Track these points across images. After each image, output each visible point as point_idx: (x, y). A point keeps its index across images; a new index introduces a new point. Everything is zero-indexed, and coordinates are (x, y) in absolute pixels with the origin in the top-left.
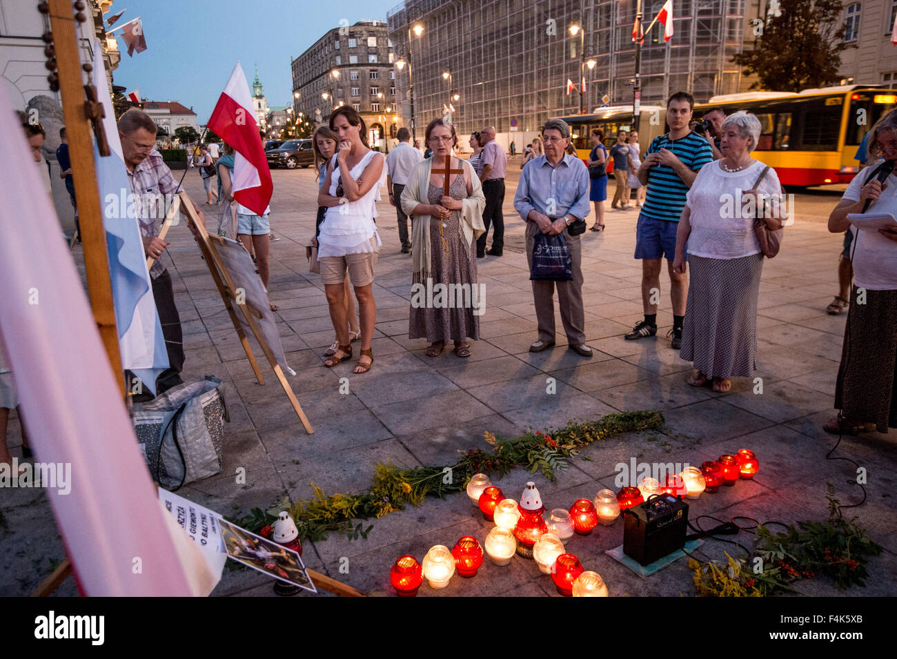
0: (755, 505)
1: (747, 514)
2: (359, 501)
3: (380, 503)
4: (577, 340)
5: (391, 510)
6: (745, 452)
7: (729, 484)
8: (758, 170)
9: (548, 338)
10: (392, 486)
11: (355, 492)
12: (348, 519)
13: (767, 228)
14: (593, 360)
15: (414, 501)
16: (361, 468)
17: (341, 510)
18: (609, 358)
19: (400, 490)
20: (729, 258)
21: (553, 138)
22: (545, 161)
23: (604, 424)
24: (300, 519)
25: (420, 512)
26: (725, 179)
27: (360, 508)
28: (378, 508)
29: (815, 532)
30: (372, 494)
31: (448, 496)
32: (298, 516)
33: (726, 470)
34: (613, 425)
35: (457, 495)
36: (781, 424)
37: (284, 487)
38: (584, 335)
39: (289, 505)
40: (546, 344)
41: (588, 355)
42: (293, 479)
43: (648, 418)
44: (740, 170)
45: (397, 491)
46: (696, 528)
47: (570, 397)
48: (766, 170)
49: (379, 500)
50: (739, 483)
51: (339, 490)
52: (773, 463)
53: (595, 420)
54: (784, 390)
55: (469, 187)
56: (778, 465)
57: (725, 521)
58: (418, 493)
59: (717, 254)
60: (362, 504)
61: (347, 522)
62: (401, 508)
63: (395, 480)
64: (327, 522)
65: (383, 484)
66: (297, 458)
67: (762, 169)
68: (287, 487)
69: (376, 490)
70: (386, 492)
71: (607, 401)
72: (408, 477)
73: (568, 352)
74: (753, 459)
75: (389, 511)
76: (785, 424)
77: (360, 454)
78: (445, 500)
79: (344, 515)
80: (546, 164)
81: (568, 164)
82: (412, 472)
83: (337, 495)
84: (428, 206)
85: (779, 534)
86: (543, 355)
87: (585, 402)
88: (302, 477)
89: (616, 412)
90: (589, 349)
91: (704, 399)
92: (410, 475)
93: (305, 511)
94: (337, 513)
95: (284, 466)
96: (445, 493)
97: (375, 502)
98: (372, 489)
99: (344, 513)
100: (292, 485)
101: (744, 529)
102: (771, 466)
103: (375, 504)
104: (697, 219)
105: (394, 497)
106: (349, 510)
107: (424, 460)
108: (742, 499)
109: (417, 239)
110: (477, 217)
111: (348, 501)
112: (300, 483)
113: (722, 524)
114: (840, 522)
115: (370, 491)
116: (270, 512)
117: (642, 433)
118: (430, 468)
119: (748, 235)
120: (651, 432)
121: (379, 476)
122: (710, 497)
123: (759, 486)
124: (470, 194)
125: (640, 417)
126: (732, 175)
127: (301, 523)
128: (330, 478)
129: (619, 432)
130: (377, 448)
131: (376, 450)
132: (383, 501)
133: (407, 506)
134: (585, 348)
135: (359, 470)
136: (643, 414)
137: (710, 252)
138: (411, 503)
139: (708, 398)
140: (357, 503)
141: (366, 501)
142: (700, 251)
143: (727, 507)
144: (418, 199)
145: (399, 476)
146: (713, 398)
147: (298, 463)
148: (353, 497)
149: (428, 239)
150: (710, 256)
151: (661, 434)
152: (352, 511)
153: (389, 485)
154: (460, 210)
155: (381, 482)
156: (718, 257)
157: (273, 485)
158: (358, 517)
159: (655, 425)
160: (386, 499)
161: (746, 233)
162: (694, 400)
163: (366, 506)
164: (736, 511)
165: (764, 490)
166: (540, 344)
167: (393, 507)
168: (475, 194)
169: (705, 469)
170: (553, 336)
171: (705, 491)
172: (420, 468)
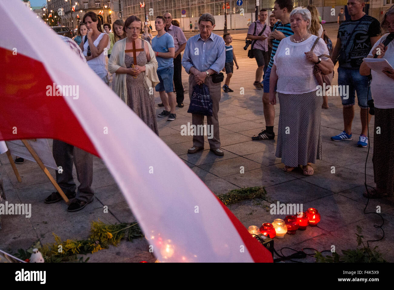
0: (317, 241)
1: (313, 246)
2: (82, 243)
3: (94, 245)
4: (214, 146)
5: (101, 249)
6: (312, 209)
7: (302, 229)
8: (313, 40)
9: (199, 145)
10: (101, 235)
11: (79, 239)
12: (75, 254)
13: (322, 73)
14: (224, 158)
15: (114, 243)
16: (83, 225)
17: (71, 249)
18: (236, 156)
19: (106, 237)
20: (302, 93)
21: (207, 27)
22: (199, 37)
23: (229, 196)
24: (47, 255)
25: (117, 249)
26: (295, 47)
27: (82, 248)
28: (93, 247)
29: (352, 255)
30: (89, 239)
31: (135, 240)
32: (45, 254)
33: (300, 221)
34: (235, 196)
35: (140, 239)
36: (338, 193)
37: (37, 237)
38: (220, 143)
39: (40, 247)
40: (198, 148)
41: (221, 155)
42: (43, 232)
43: (256, 191)
44: (303, 41)
45: (104, 237)
46: (280, 254)
47: (210, 180)
48: (318, 39)
49: (93, 243)
50: (308, 228)
51: (70, 238)
52: (331, 217)
53: (225, 194)
54: (341, 173)
55: (148, 56)
56: (333, 217)
57: (298, 251)
58: (117, 238)
59: (294, 91)
60: (83, 245)
61: (74, 256)
62: (106, 247)
63: (103, 231)
64: (63, 256)
65: (96, 233)
66: (46, 220)
67: (315, 39)
68: (39, 237)
69: (92, 237)
70: (98, 238)
71: (232, 182)
72: (111, 229)
73: (210, 153)
74: (317, 213)
75: (99, 249)
76: (339, 193)
77: (83, 217)
78: (132, 242)
79: (72, 252)
80: (200, 39)
81: (213, 40)
82: (113, 226)
83: (69, 241)
84: (126, 69)
85: (327, 256)
86: (196, 155)
87: (220, 183)
88: (49, 232)
89: (237, 188)
90: (221, 151)
91: (292, 179)
92: (112, 228)
93: (50, 250)
94: (68, 251)
95: (38, 225)
96: (133, 238)
97: (91, 244)
98: (89, 237)
99: (73, 251)
100: (42, 236)
101: (309, 255)
102: (329, 218)
103: (91, 245)
104: (280, 72)
105: (103, 241)
106: (75, 249)
107: (121, 220)
108: (310, 238)
109: (118, 87)
110: (154, 75)
111: (75, 244)
112: (47, 235)
113: (297, 252)
114: (367, 250)
115: (88, 238)
116: (29, 251)
117: (253, 200)
118: (124, 223)
119: (311, 79)
120: (258, 200)
121: (93, 228)
122: (291, 237)
123: (321, 230)
124: (149, 60)
125: (251, 191)
126: (298, 44)
127: (47, 257)
128: (65, 231)
129: (239, 200)
130: (94, 213)
131: (93, 214)
132: (96, 243)
133: (110, 246)
134: (219, 151)
135: (82, 226)
136: (253, 189)
137: (290, 91)
138: (112, 244)
139: (295, 178)
140: (80, 245)
141: (85, 243)
142: (284, 91)
143: (301, 243)
144: (119, 64)
145: (105, 229)
146: (298, 179)
147: (46, 223)
148: (78, 242)
149: (125, 87)
150: (290, 93)
151: (264, 201)
152: (77, 249)
153: (99, 234)
154: (145, 72)
155: (95, 232)
156: (295, 93)
157: (31, 236)
158: (81, 253)
159: (260, 195)
160: (97, 242)
161: (310, 78)
162: (285, 180)
163: (85, 247)
164: (306, 245)
165: (324, 232)
166: (194, 148)
167: (102, 247)
168: (152, 60)
169: (287, 220)
170: (203, 144)
171: (287, 233)
172: (118, 223)
